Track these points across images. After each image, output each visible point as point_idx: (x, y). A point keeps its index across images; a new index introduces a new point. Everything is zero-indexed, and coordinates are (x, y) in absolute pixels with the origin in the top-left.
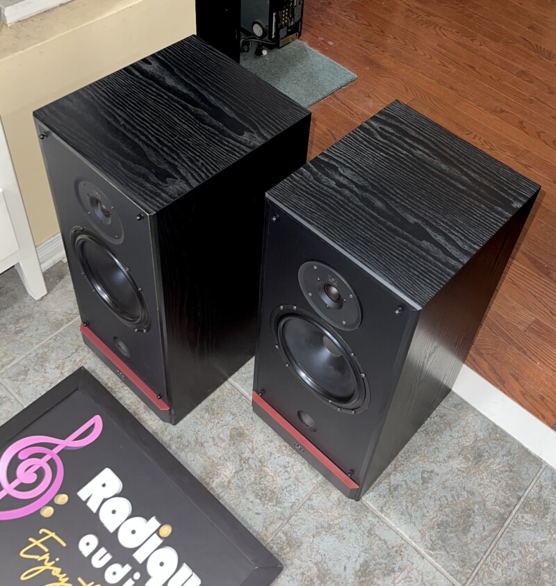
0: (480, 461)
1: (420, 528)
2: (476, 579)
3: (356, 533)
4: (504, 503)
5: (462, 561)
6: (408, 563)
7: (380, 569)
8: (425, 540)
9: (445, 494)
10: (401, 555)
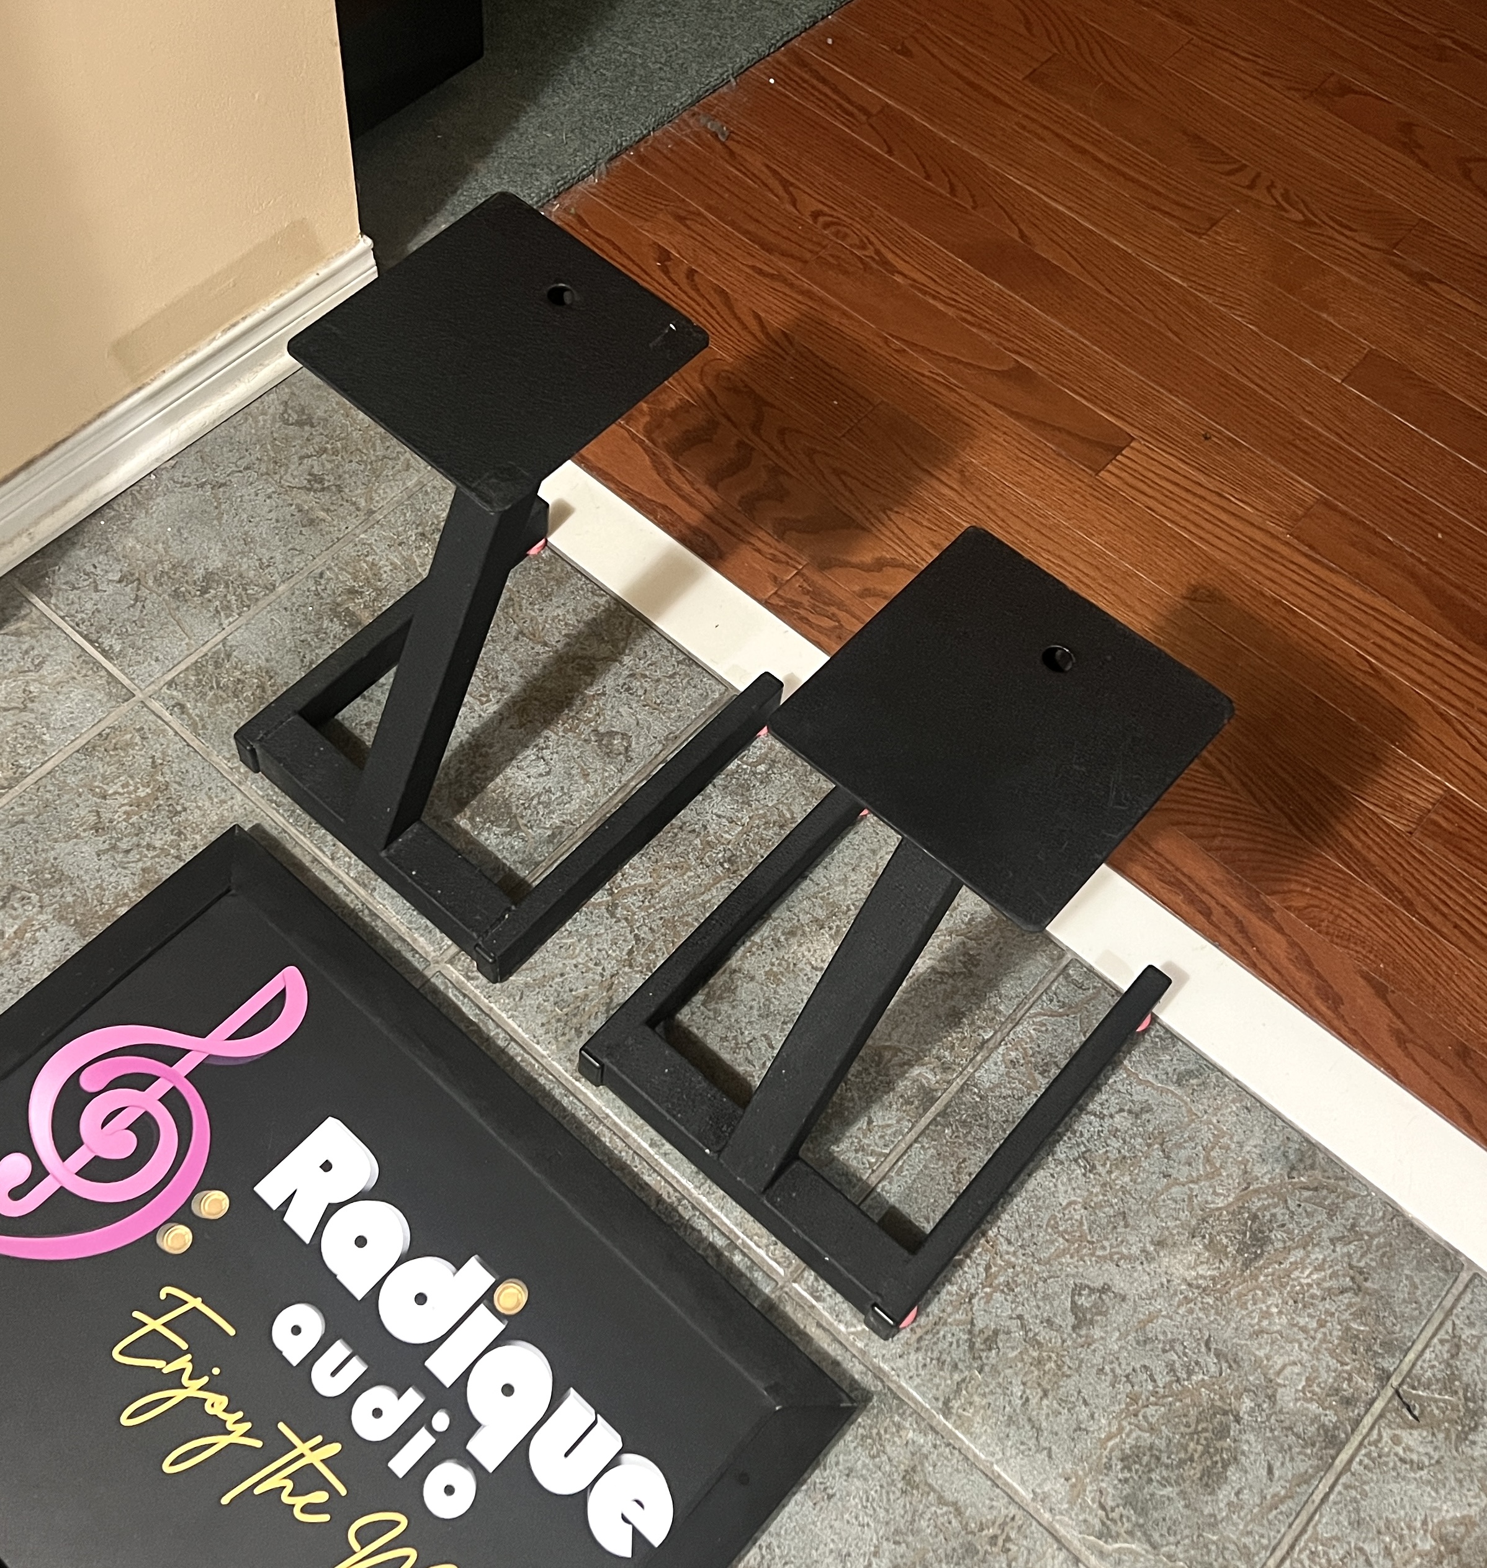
0: (1257, 1257)
1: (1069, 1467)
3: (864, 1479)
4: (1337, 1391)
8: (1083, 1506)
10: (1005, 1550)
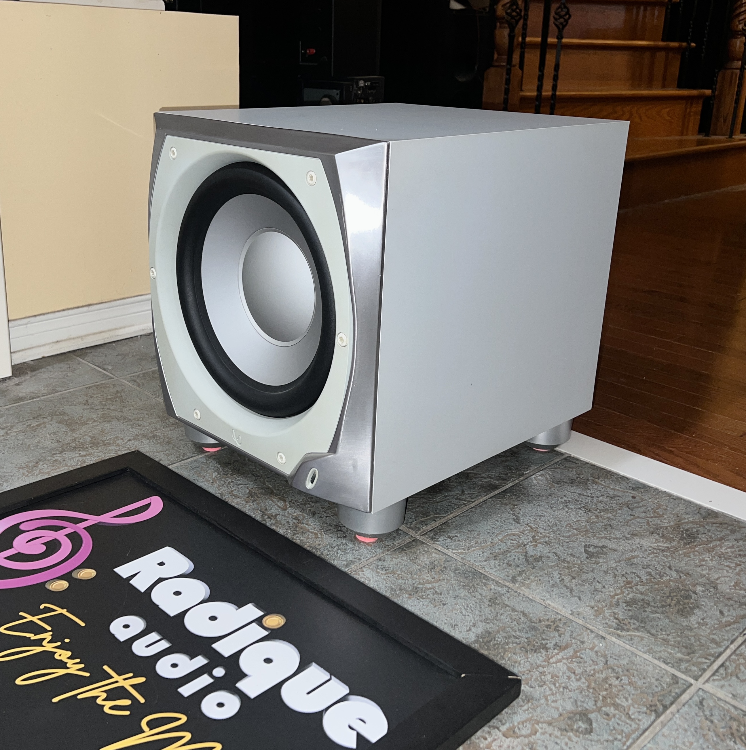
0: (693, 542)
1: (592, 604)
2: (722, 671)
3: (466, 600)
5: (686, 647)
6: (574, 641)
7: (516, 643)
8: (604, 618)
9: (634, 571)
10: (555, 630)
